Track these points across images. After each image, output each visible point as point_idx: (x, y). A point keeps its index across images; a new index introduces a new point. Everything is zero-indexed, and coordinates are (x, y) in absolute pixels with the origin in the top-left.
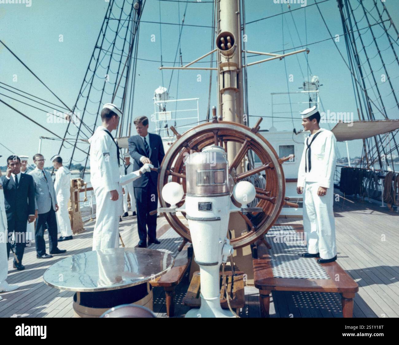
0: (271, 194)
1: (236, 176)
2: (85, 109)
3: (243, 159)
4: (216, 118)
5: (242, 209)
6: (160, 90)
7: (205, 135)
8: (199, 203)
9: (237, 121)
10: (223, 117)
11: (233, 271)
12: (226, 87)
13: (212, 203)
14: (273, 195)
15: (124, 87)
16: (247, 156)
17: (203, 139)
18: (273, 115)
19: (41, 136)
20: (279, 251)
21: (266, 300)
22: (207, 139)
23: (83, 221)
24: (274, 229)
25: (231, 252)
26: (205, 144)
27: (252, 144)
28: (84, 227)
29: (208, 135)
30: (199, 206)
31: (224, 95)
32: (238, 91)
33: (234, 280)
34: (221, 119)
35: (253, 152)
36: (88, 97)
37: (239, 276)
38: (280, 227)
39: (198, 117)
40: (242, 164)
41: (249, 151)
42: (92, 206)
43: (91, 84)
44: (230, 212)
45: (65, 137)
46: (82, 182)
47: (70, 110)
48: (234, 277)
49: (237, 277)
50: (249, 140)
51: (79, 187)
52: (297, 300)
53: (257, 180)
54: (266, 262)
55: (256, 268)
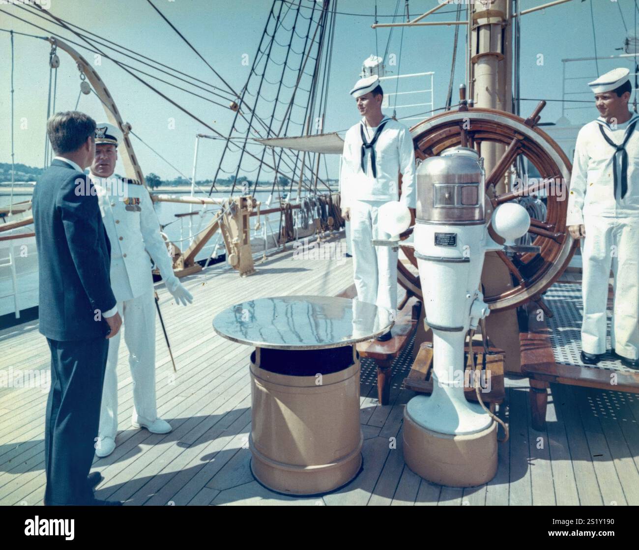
0: (555, 229)
1: (496, 197)
2: (259, 93)
3: (508, 171)
4: (465, 103)
5: (506, 248)
6: (371, 61)
7: (445, 132)
8: (436, 233)
9: (498, 107)
10: (475, 102)
11: (486, 347)
12: (482, 51)
13: (456, 234)
14: (558, 231)
15: (316, 57)
16: (515, 166)
17: (441, 137)
18: (563, 97)
19: (198, 133)
20: (566, 323)
21: (540, 397)
22: (448, 137)
23: (254, 259)
24: (558, 289)
25: (484, 313)
26: (444, 145)
27: (524, 145)
28: (255, 268)
29: (450, 131)
30: (436, 238)
31: (478, 64)
32: (503, 59)
33: (487, 360)
34: (472, 105)
35: (525, 159)
36: (263, 75)
37: (495, 356)
38: (570, 286)
39: (432, 103)
40: (505, 179)
41: (518, 157)
42: (265, 238)
43: (268, 55)
44: (485, 251)
45: (230, 135)
46: (254, 201)
47: (236, 95)
48: (487, 356)
49: (492, 356)
50: (521, 138)
51: (250, 209)
52: (596, 405)
53: (530, 206)
54: (544, 338)
55: (524, 345)
